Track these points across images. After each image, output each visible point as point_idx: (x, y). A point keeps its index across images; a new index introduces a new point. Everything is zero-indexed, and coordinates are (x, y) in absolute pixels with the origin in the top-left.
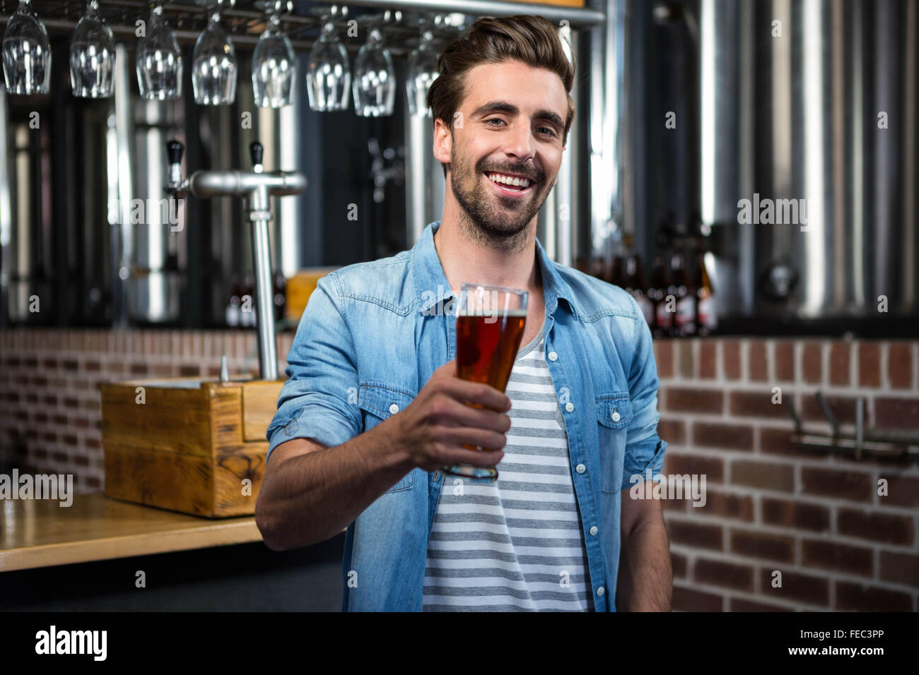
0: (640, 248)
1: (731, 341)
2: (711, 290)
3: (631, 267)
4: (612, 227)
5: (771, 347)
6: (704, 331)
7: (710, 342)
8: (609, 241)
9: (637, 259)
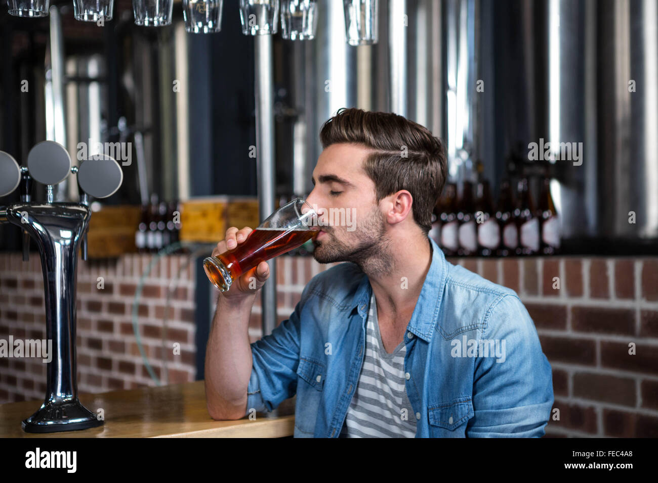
0: (490, 175)
1: (572, 259)
2: (554, 213)
3: (479, 191)
4: (464, 155)
5: (611, 265)
6: (548, 251)
7: (553, 260)
8: (462, 169)
9: (486, 184)
